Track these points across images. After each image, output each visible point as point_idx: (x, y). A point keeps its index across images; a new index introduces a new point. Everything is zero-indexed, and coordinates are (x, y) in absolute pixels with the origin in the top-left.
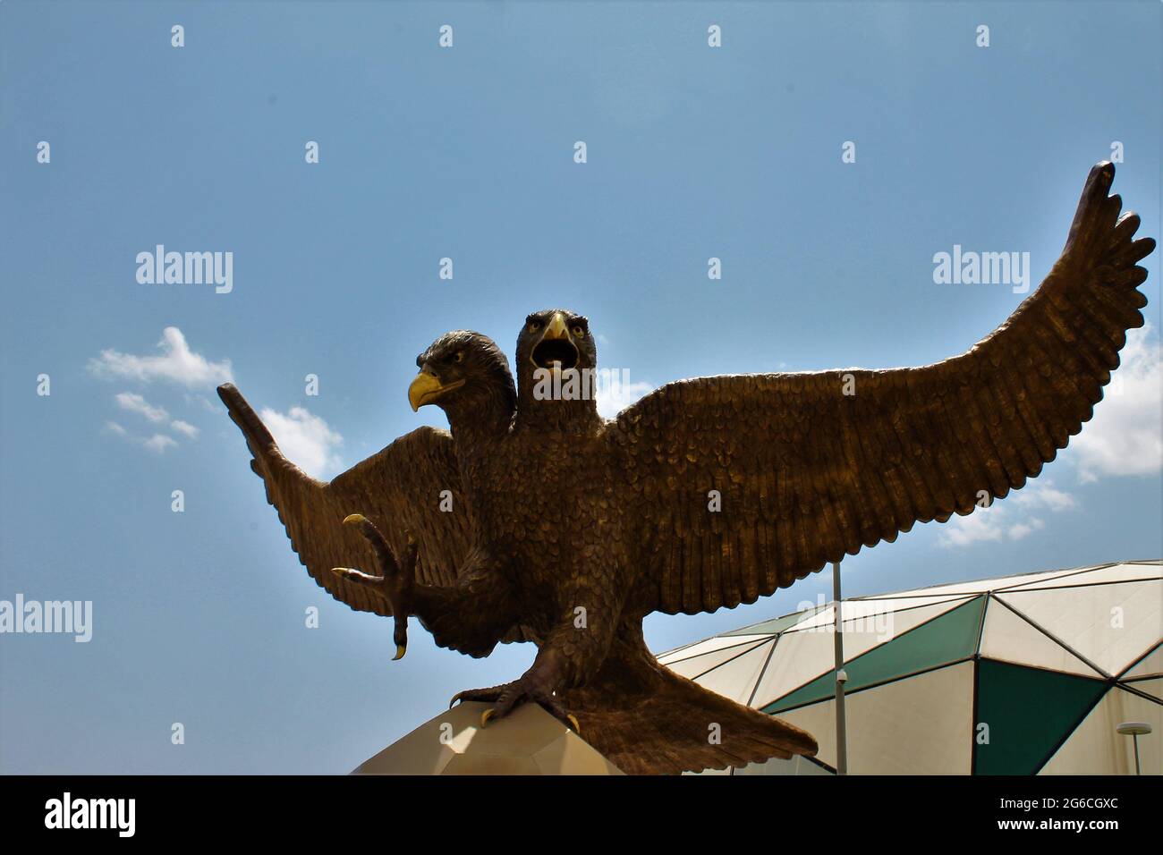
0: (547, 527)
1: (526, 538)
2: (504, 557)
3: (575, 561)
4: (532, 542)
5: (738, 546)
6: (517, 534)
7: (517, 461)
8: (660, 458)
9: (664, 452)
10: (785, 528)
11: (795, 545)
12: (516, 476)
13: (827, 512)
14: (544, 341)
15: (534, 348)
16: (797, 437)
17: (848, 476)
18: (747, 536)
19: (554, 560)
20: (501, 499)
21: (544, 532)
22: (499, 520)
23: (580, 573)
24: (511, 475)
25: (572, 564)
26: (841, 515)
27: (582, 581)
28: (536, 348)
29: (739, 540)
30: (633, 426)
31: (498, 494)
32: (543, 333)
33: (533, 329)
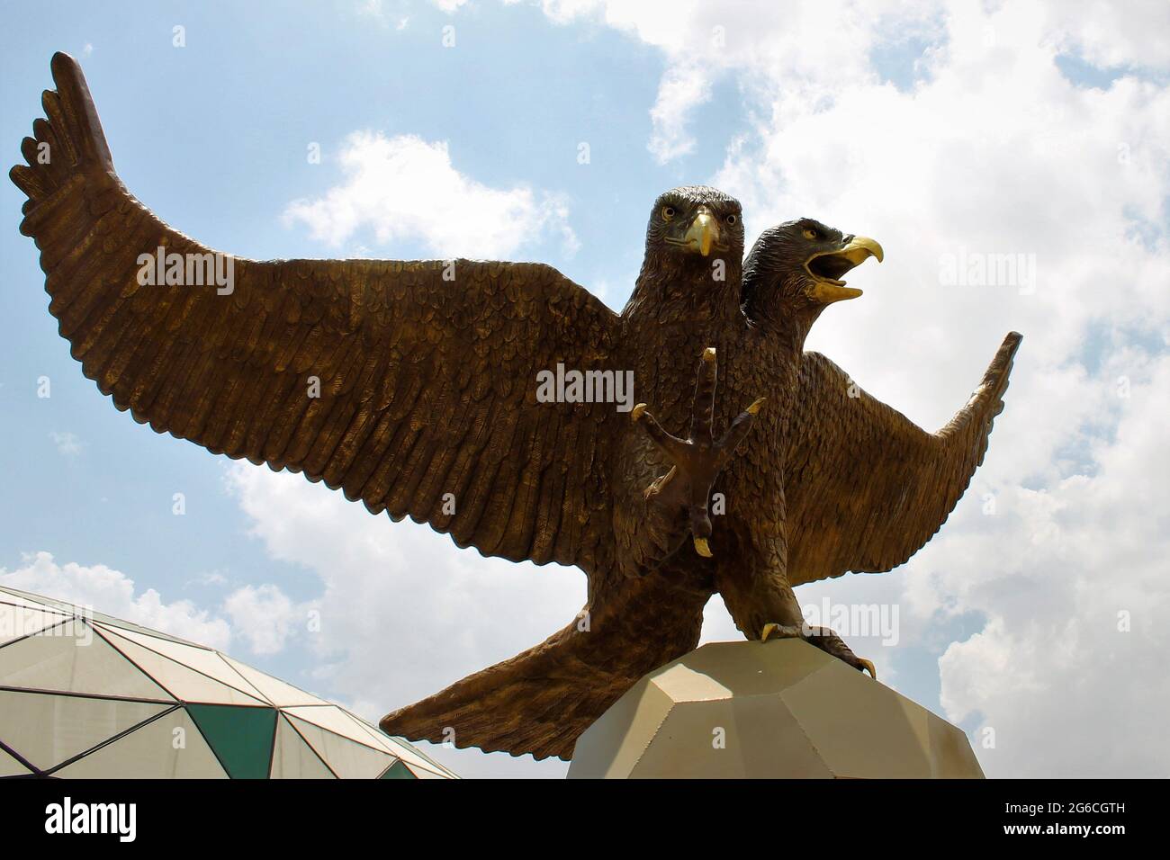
0: (764, 452)
1: (746, 456)
14: (838, 254)
15: (816, 255)
20: (736, 400)
21: (762, 457)
23: (780, 517)
27: (781, 527)
28: (819, 257)
32: (835, 248)
33: (808, 235)
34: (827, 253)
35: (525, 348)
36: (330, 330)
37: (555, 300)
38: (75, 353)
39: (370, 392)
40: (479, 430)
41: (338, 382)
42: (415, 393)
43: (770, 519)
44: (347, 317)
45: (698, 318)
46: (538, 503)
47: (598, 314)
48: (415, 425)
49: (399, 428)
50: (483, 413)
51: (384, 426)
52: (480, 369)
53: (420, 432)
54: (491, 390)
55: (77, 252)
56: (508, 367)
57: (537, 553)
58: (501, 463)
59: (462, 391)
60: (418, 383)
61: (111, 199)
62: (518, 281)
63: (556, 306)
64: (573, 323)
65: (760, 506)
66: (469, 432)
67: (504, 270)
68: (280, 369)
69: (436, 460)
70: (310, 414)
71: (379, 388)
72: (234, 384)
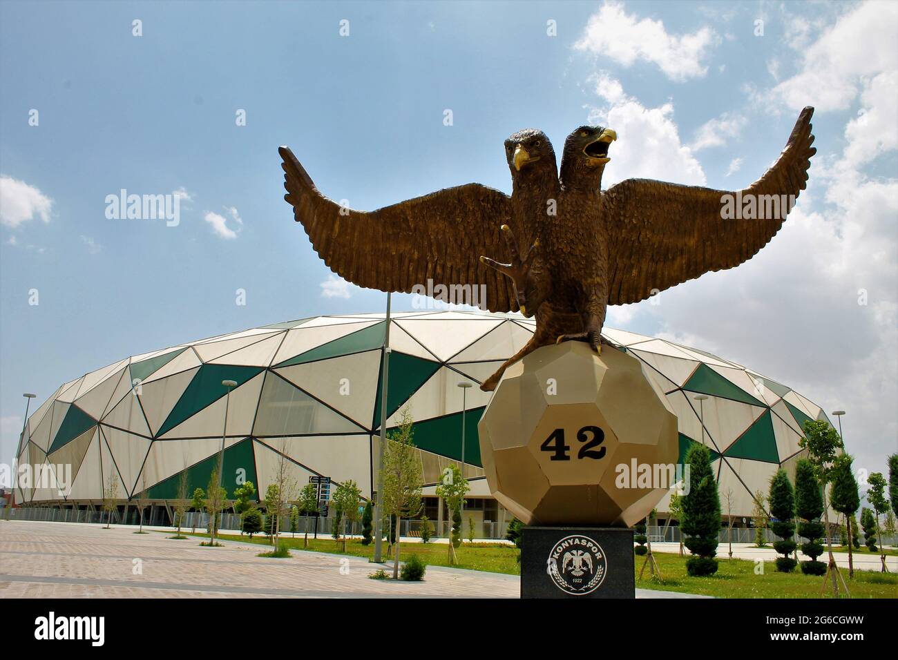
0: (581, 247)
1: (570, 252)
2: (553, 262)
3: (594, 268)
4: (572, 254)
5: (639, 272)
6: (564, 250)
7: (569, 208)
8: (622, 218)
9: (625, 216)
10: (660, 265)
11: (663, 273)
12: (568, 216)
13: (679, 259)
14: (597, 142)
15: (587, 145)
16: (678, 218)
17: (692, 242)
18: (644, 266)
19: (581, 266)
20: (557, 228)
21: (580, 250)
22: (555, 240)
23: (597, 275)
24: (565, 215)
25: (592, 270)
26: (684, 262)
27: (598, 279)
28: (589, 145)
29: (640, 268)
30: (612, 198)
31: (556, 225)
32: (596, 138)
33: (584, 134)
34: (592, 142)
35: (477, 222)
36: (405, 233)
37: (481, 199)
38: (327, 264)
39: (429, 254)
40: (472, 261)
41: (416, 253)
42: (444, 251)
43: (591, 277)
44: (409, 226)
45: (534, 194)
46: (506, 286)
47: (501, 199)
48: (449, 265)
49: (443, 267)
50: (472, 253)
51: (438, 267)
52: (463, 236)
53: (452, 266)
54: (471, 244)
55: (314, 224)
56: (473, 232)
57: (512, 307)
58: (486, 273)
59: (460, 246)
60: (444, 247)
61: (317, 199)
63: (483, 201)
64: (492, 207)
65: (585, 272)
66: (469, 262)
68: (394, 253)
69: (461, 277)
70: (411, 269)
71: (431, 252)
72: (381, 263)
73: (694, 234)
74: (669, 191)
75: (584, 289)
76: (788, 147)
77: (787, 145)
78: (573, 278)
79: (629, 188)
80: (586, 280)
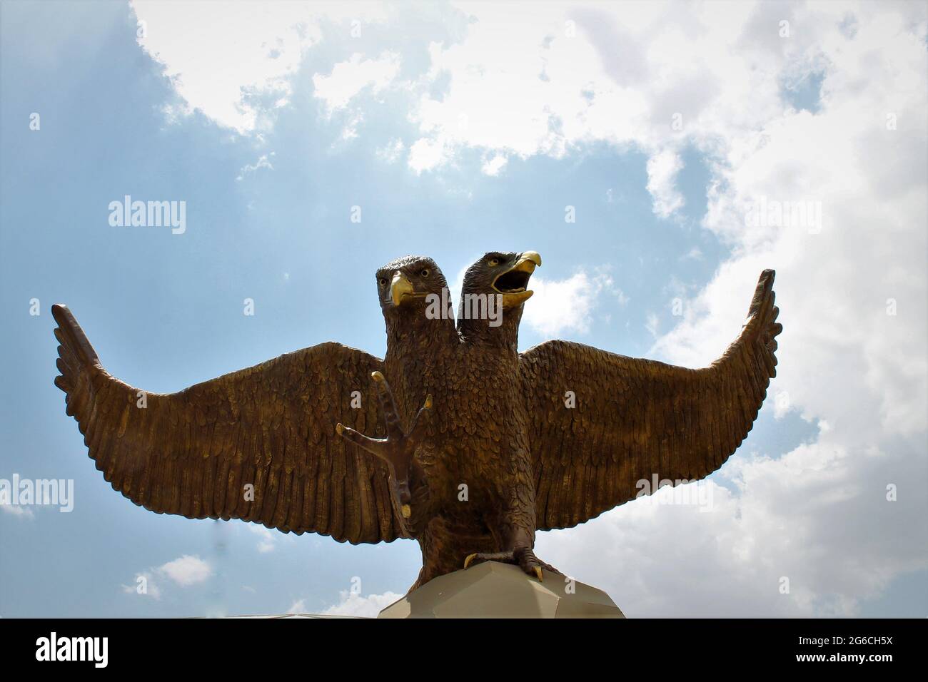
0: (493, 426)
1: (476, 434)
2: (450, 449)
3: (513, 459)
4: (480, 437)
5: (574, 480)
6: (467, 430)
7: (474, 366)
8: (548, 394)
9: (551, 391)
10: (602, 471)
11: (606, 484)
12: (472, 378)
13: (626, 463)
14: (511, 272)
15: (498, 277)
16: (622, 400)
17: (643, 438)
18: (580, 470)
19: (494, 456)
20: (457, 397)
21: (491, 431)
22: (453, 415)
23: (519, 470)
24: (468, 377)
25: (511, 461)
26: (633, 467)
27: (520, 476)
28: (500, 277)
29: (575, 473)
30: (532, 365)
31: (454, 392)
32: (510, 266)
33: (492, 264)
34: (505, 272)
35: (333, 401)
36: (224, 424)
37: (340, 363)
38: (107, 478)
39: (259, 455)
40: (324, 462)
41: (240, 454)
42: (282, 449)
43: (510, 473)
44: (230, 413)
45: (420, 348)
46: (375, 502)
47: (369, 364)
48: (288, 470)
49: (280, 474)
50: (323, 450)
51: (272, 475)
52: (311, 423)
53: (292, 473)
54: (322, 435)
55: (93, 418)
56: (326, 416)
57: (384, 535)
58: (344, 480)
59: (306, 440)
60: (282, 443)
61: (99, 380)
62: (316, 358)
63: (342, 367)
64: (356, 375)
65: (500, 466)
66: (319, 466)
67: (307, 353)
68: (206, 456)
69: (307, 489)
70: (231, 480)
71: (263, 453)
72: (186, 474)
73: (645, 427)
74: (609, 362)
75: (500, 491)
76: (750, 318)
77: (749, 316)
78: (482, 475)
79: (555, 352)
80: (502, 477)
